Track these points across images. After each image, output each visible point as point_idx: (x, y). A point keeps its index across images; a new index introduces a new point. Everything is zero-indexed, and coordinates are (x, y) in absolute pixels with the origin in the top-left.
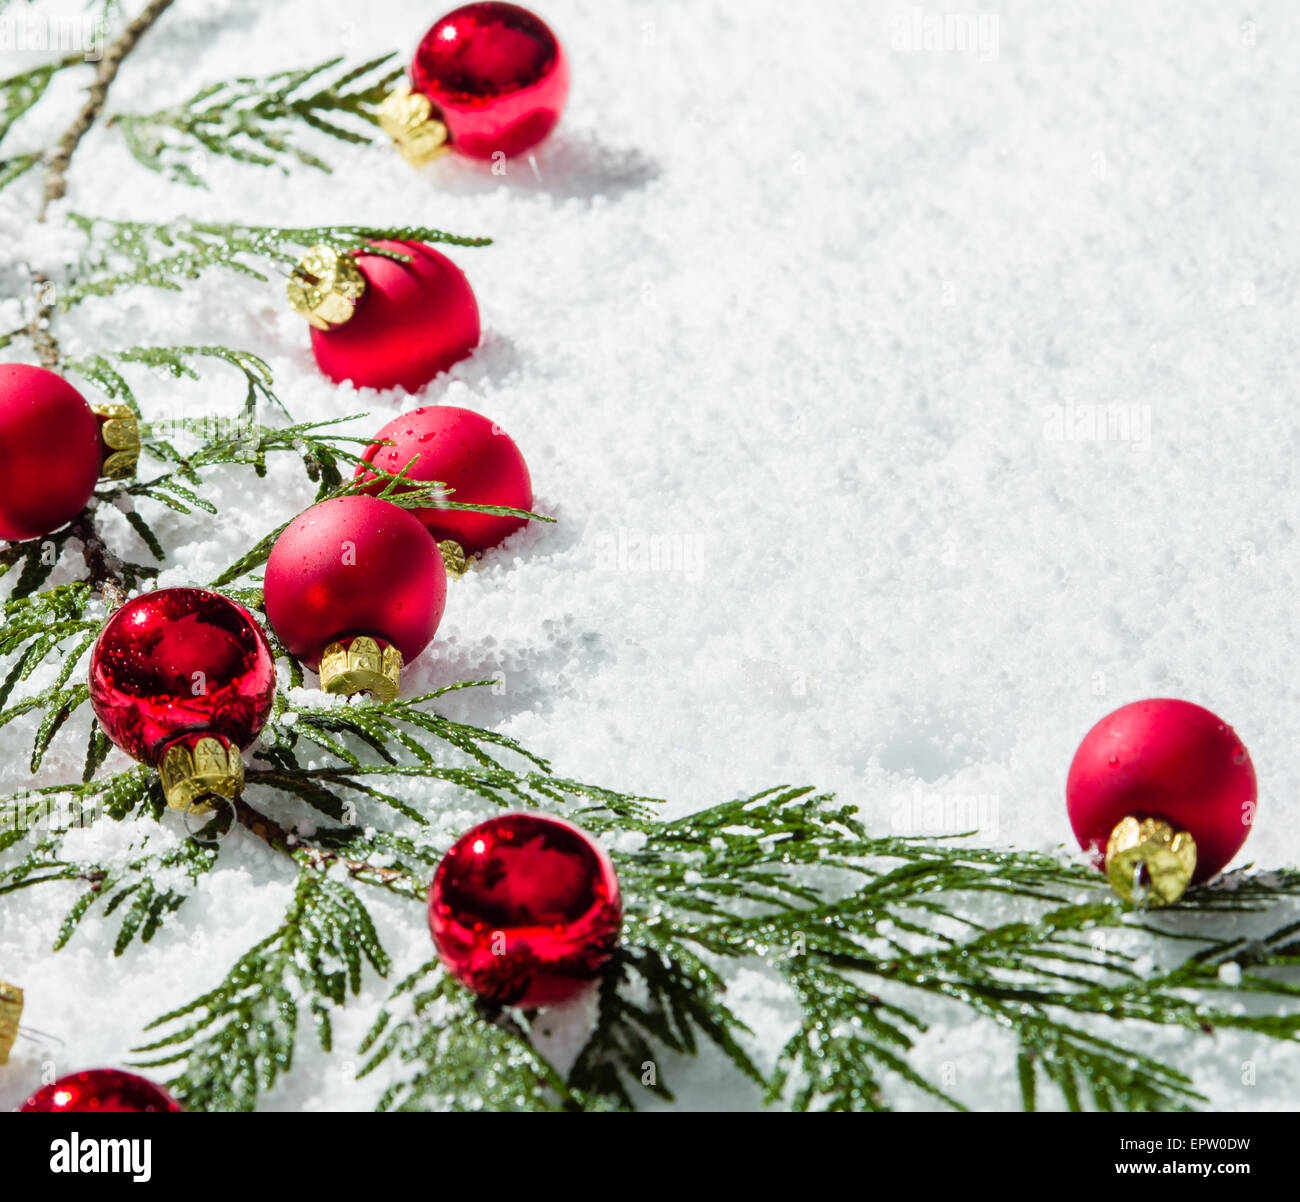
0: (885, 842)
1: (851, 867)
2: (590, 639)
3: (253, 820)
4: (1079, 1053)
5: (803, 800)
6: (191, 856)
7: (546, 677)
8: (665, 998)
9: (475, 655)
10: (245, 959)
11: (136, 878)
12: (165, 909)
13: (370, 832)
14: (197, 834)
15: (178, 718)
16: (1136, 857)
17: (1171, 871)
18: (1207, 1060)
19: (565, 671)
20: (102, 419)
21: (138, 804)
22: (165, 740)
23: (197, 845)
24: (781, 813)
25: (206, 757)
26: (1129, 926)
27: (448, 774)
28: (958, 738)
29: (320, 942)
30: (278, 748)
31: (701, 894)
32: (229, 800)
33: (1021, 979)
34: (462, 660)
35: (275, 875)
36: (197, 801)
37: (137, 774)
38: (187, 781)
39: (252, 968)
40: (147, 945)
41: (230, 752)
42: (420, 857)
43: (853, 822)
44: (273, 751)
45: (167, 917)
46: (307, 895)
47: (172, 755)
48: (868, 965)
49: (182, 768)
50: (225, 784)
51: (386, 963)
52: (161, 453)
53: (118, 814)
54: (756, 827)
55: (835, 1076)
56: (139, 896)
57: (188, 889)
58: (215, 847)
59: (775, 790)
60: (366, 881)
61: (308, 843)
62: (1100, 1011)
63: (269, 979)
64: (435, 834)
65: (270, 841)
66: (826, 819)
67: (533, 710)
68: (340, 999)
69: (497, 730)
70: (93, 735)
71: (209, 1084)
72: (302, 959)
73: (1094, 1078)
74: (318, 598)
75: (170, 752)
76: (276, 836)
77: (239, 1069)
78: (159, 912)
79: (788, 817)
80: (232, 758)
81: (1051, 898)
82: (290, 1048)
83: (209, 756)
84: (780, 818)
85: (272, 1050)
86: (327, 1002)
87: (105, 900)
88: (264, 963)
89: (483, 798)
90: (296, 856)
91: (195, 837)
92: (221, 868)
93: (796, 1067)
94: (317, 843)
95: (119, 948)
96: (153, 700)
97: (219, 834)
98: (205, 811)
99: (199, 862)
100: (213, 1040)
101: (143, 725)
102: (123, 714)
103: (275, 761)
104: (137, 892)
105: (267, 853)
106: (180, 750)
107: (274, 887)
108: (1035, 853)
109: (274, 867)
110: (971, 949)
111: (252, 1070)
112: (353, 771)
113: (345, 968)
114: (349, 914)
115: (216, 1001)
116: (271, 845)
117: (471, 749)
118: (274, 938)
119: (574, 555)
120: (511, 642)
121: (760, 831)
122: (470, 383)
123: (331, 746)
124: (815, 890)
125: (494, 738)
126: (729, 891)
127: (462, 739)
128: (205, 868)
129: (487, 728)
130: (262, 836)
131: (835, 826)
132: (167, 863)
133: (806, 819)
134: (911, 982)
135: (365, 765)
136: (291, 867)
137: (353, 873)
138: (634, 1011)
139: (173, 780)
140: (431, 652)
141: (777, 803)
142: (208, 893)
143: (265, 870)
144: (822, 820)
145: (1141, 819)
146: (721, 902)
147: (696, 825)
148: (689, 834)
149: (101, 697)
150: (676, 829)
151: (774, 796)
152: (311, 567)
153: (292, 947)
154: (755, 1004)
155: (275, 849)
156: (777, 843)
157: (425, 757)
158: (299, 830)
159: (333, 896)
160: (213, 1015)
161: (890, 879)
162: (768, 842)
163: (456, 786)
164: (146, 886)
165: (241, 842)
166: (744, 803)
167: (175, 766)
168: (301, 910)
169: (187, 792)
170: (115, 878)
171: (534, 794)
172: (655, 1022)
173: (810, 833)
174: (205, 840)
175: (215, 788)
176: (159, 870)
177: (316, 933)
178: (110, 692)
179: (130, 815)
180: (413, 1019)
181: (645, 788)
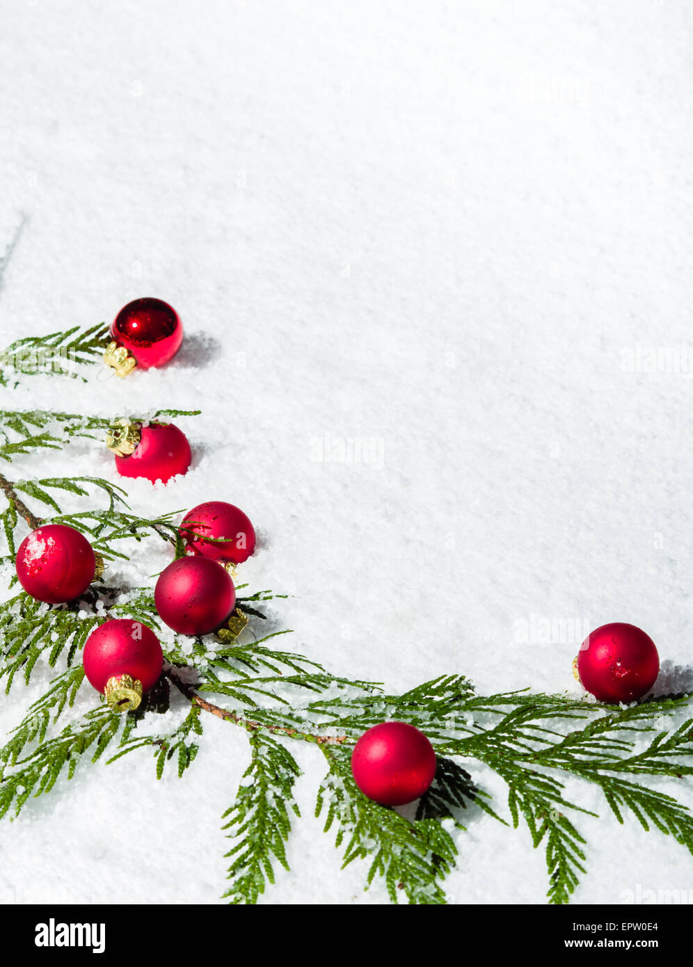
0: (495, 697)
1: (491, 710)
4: (630, 791)
5: (454, 681)
11: (176, 741)
12: (192, 752)
24: (448, 689)
33: (588, 758)
45: (192, 755)
46: (256, 744)
48: (522, 757)
59: (441, 678)
62: (628, 771)
71: (261, 841)
72: (269, 775)
73: (644, 805)
76: (226, 717)
81: (583, 718)
82: (287, 819)
85: (281, 821)
100: (254, 819)
104: (179, 746)
110: (562, 745)
111: (277, 833)
114: (279, 751)
118: (253, 765)
130: (218, 715)
133: (458, 689)
134: (545, 764)
138: (435, 791)
141: (445, 683)
144: (464, 689)
153: (263, 769)
161: (512, 715)
166: (432, 685)
168: (257, 751)
170: (167, 742)
172: (444, 794)
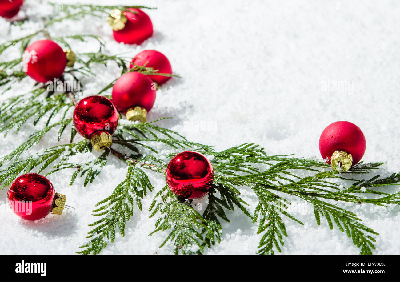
0: (273, 157)
1: (266, 163)
2: (191, 107)
3: (114, 152)
4: (329, 209)
5: (251, 147)
6: (100, 162)
7: (181, 116)
8: (225, 196)
9: (163, 111)
10: (118, 187)
11: (88, 167)
12: (95, 175)
13: (144, 155)
14: (101, 156)
15: (95, 127)
16: (339, 160)
17: (347, 164)
18: (359, 210)
19: (185, 114)
20: (66, 53)
21: (85, 149)
22: (93, 133)
23: (101, 159)
24: (247, 150)
25: (103, 137)
26: (336, 177)
27: (162, 141)
28: (284, 131)
29: (136, 183)
30: (118, 135)
31: (229, 170)
32: (108, 147)
33: (311, 190)
34: (160, 112)
35: (121, 166)
36: (101, 148)
37: (84, 141)
38: (99, 143)
39: (119, 190)
40: (91, 184)
41: (109, 136)
42: (157, 162)
43: (263, 152)
44: (117, 135)
45: (95, 176)
46: (131, 171)
47: (95, 136)
48: (274, 188)
49: (97, 140)
50: (108, 144)
51: (153, 188)
52: (80, 61)
53: (81, 151)
54: (241, 153)
55: (270, 215)
56: (89, 172)
57: (101, 170)
58: (106, 159)
59: (245, 144)
60: (145, 168)
61: (130, 158)
62: (332, 199)
63: (125, 193)
64: (161, 155)
65: (119, 158)
66: (257, 151)
67: (179, 124)
68: (142, 197)
69: (172, 129)
70: (72, 132)
71: (113, 220)
72: (132, 187)
73: (334, 216)
74: (126, 97)
75: (94, 136)
76: (121, 157)
77: (120, 216)
78: (94, 176)
79: (248, 151)
80: (109, 137)
81: (316, 171)
82: (132, 210)
83: (104, 137)
84: (247, 151)
85: (128, 210)
86: (140, 198)
87: (81, 173)
88: (123, 188)
89: (171, 147)
90: (127, 161)
91: (101, 157)
92: (108, 165)
93: (259, 213)
94: (131, 158)
95: (85, 185)
96: (89, 123)
97: (106, 156)
98: (102, 150)
99: (102, 163)
100: (113, 208)
101: (87, 129)
102: (82, 126)
103: (118, 138)
104: (88, 171)
105: (119, 161)
106: (97, 135)
107: (122, 169)
108: (309, 159)
109: (121, 164)
110: (299, 183)
111: (124, 216)
112: (139, 140)
113: (142, 189)
114: (142, 176)
115: (112, 198)
116: (120, 159)
117: (166, 134)
118: (125, 182)
119: (184, 86)
120: (171, 108)
121: (242, 155)
122: (153, 43)
123: (132, 134)
124: (257, 169)
125: (172, 132)
126: (237, 169)
127: (164, 132)
128: (104, 165)
129: (169, 129)
130: (117, 156)
131: (260, 153)
132: (95, 163)
133: (253, 151)
134: (285, 192)
135: (141, 139)
136: (125, 164)
137: (142, 166)
138: (218, 200)
139: (95, 143)
140: (152, 110)
141: (246, 147)
142: (106, 171)
143: (118, 165)
144: (257, 152)
145: (340, 151)
146: (235, 172)
147: (226, 153)
148: (225, 155)
149: (76, 122)
150: (221, 154)
151: (244, 146)
152: (124, 90)
153: (129, 184)
154: (246, 197)
155: (121, 160)
156: (246, 157)
157: (155, 136)
158: (127, 155)
159: (137, 171)
160: (112, 202)
161: (277, 166)
162: (244, 157)
163: (164, 144)
164: (90, 169)
165: (112, 158)
166: (237, 148)
167: (96, 139)
168: (130, 175)
169: (98, 146)
170: (83, 167)
171: (184, 145)
172: (223, 202)
173: (254, 155)
174: (103, 157)
175: (105, 145)
176: (93, 165)
177: (135, 181)
178: (78, 121)
179: (84, 152)
180: (163, 202)
181: (210, 144)
